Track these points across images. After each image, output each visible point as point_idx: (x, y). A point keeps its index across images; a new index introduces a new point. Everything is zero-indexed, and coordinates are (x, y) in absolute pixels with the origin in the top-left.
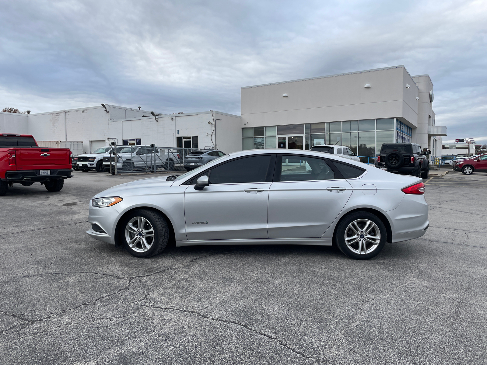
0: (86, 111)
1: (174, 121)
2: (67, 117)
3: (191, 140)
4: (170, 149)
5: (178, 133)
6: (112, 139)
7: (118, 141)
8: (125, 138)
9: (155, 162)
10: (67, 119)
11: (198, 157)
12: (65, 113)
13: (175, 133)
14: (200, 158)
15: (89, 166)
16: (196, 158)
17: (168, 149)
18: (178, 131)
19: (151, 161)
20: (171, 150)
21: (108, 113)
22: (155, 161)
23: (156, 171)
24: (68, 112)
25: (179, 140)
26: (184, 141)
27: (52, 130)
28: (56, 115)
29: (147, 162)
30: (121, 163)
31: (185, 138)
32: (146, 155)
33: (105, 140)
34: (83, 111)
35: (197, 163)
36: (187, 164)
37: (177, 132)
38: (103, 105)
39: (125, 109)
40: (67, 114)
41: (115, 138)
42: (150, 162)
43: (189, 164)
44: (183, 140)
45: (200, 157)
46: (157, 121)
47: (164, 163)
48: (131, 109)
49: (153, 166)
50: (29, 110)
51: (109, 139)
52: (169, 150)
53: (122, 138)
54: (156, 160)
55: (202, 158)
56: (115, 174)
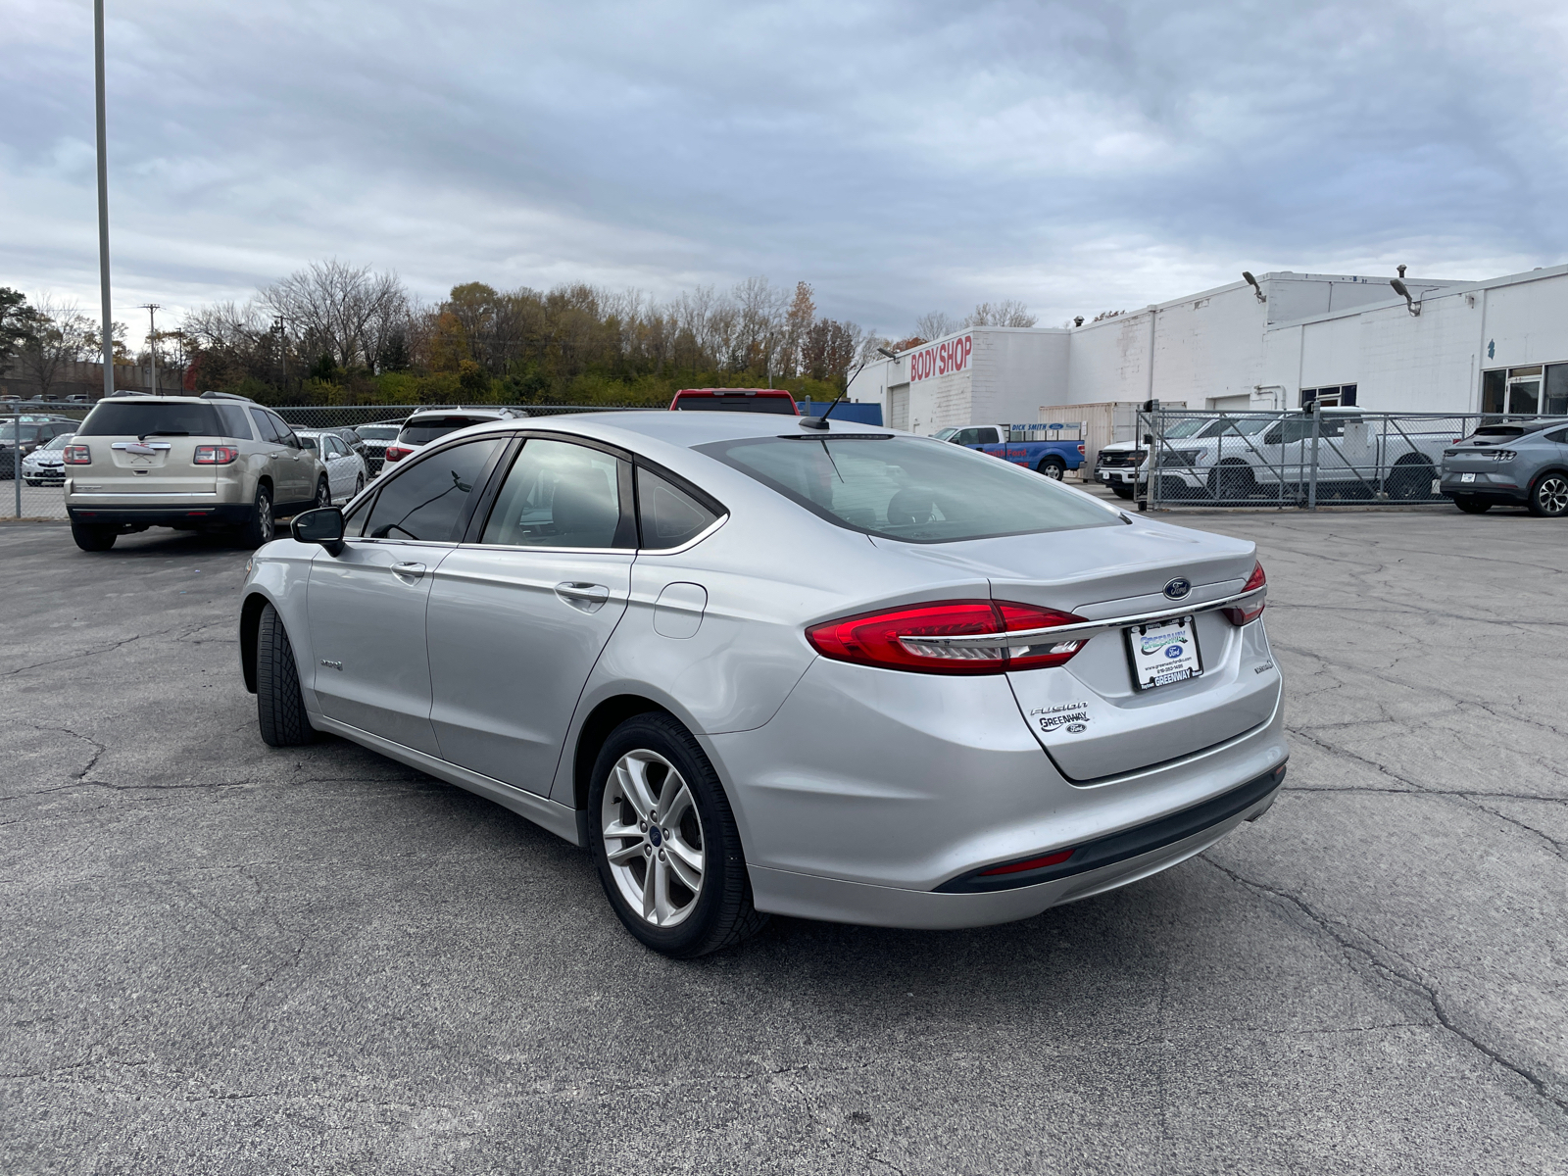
0: (1205, 303)
1: (1479, 307)
2: (1157, 328)
3: (1540, 379)
4: (1391, 419)
5: (1491, 355)
6: (1268, 390)
7: (1284, 395)
8: (1308, 386)
9: (1313, 471)
10: (1156, 335)
11: (1495, 451)
12: (1151, 314)
13: (1477, 356)
14: (1500, 456)
15: (1126, 479)
16: (1484, 453)
17: (1385, 420)
18: (1492, 345)
19: (1302, 467)
20: (1396, 421)
21: (1264, 300)
22: (1314, 464)
23: (1317, 504)
24: (1162, 311)
25: (1493, 382)
26: (1511, 384)
27: (1120, 371)
28: (1132, 322)
29: (1287, 471)
30: (1203, 471)
31: (1512, 372)
32: (1303, 442)
33: (1249, 396)
34: (1197, 305)
35: (1489, 475)
36: (1450, 477)
37: (1487, 351)
38: (1248, 277)
39: (1331, 282)
40: (1158, 316)
41: (1278, 387)
42: (1297, 470)
43: (1455, 479)
44: (1509, 382)
45: (1502, 452)
46: (1417, 313)
47: (1388, 471)
48: (1355, 278)
49: (1306, 485)
50: (1081, 315)
51: (1259, 389)
52: (1389, 423)
53: (1300, 385)
54: (1319, 460)
55: (1509, 452)
56: (1148, 506)
